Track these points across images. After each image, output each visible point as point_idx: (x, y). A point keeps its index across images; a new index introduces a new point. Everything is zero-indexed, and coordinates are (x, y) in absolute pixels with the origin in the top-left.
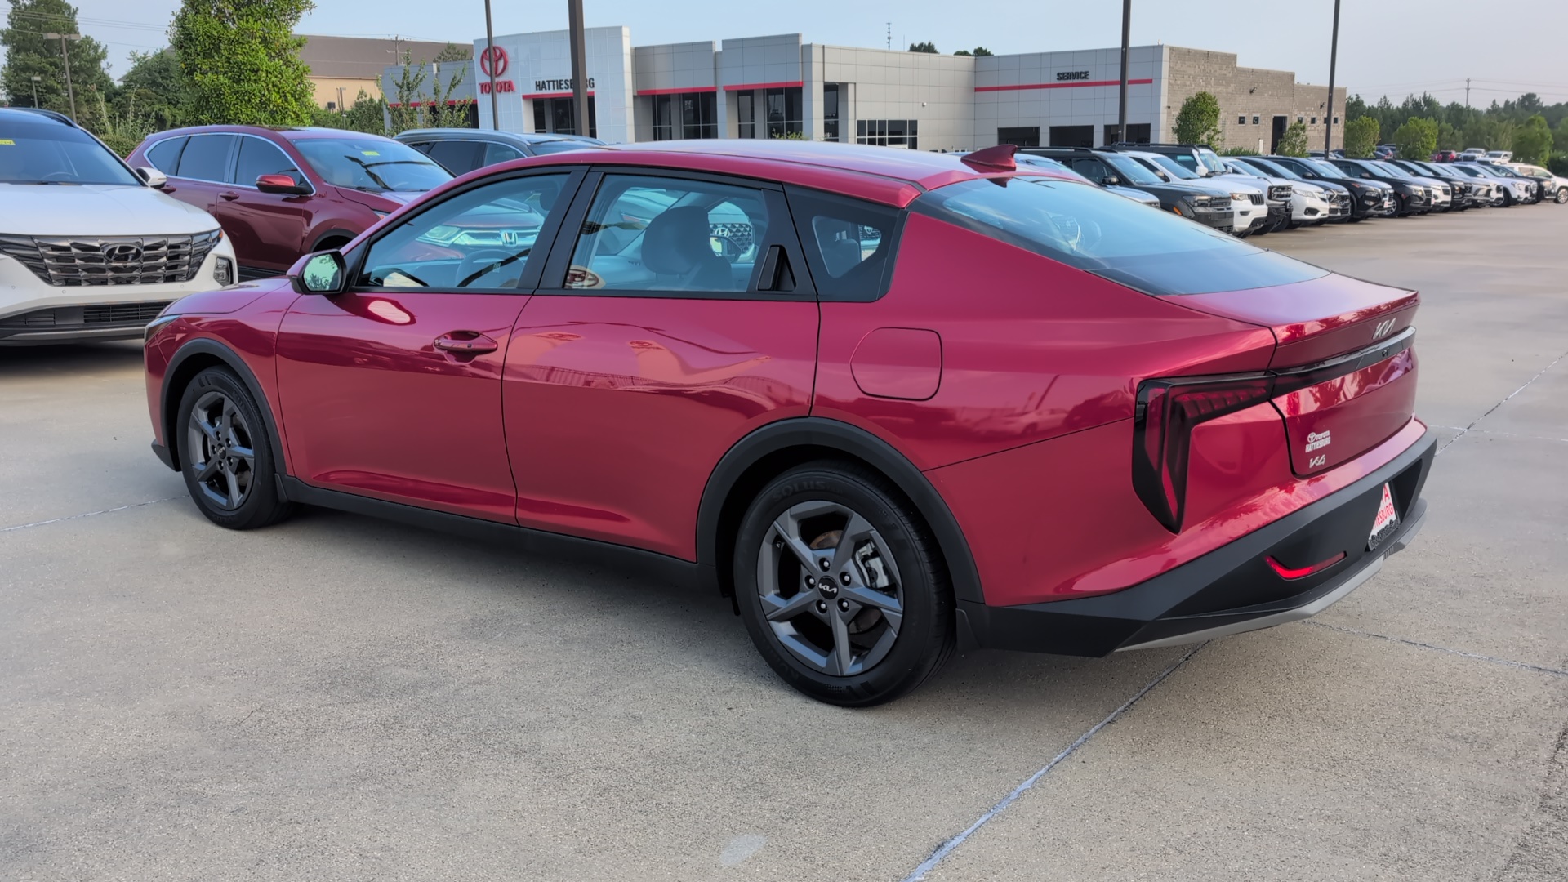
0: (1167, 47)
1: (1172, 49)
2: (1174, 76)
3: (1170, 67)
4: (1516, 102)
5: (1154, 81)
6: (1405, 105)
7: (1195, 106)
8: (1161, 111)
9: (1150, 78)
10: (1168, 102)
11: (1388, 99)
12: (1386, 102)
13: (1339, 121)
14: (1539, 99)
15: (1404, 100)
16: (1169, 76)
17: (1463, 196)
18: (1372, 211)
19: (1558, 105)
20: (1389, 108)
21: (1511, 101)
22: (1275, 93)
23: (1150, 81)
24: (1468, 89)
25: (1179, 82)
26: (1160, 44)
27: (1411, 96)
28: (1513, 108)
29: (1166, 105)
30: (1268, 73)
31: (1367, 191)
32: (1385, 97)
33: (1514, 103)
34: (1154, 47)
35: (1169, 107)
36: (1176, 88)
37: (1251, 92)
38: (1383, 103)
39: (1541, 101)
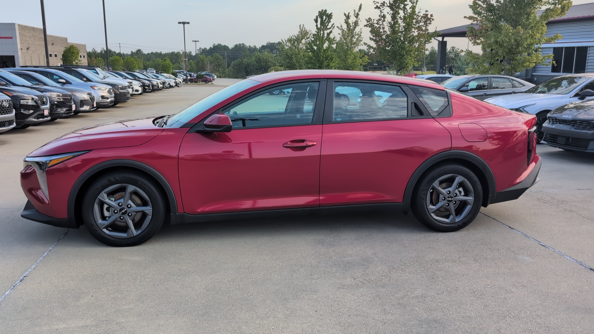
0: (17, 24)
1: (19, 25)
2: (21, 36)
3: (19, 33)
4: (135, 52)
5: (13, 38)
6: (102, 52)
7: (70, 50)
8: (19, 51)
9: (11, 36)
10: (21, 47)
11: (95, 49)
12: (95, 50)
13: (85, 57)
14: (142, 51)
15: (101, 50)
16: (20, 36)
17: (164, 85)
18: (147, 90)
19: (148, 54)
20: (96, 52)
21: (134, 51)
22: (61, 45)
23: (11, 38)
24: (120, 47)
25: (24, 39)
26: (13, 22)
27: (103, 48)
28: (134, 54)
29: (20, 48)
30: (57, 37)
31: (145, 84)
32: (94, 48)
33: (134, 52)
34: (11, 24)
35: (22, 49)
36: (23, 41)
37: (53, 44)
38: (93, 50)
39: (143, 52)
